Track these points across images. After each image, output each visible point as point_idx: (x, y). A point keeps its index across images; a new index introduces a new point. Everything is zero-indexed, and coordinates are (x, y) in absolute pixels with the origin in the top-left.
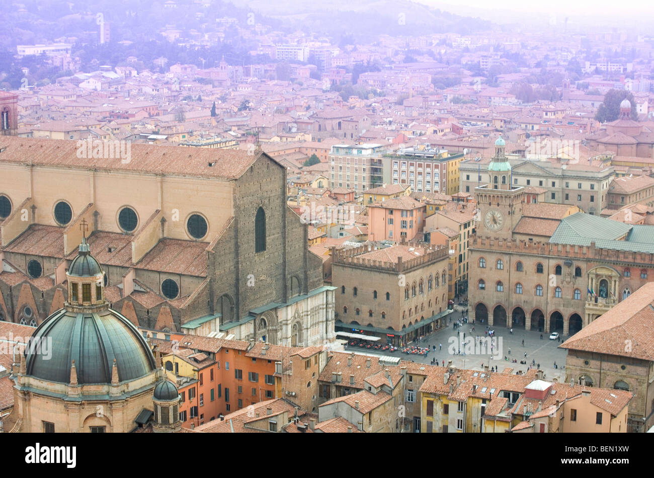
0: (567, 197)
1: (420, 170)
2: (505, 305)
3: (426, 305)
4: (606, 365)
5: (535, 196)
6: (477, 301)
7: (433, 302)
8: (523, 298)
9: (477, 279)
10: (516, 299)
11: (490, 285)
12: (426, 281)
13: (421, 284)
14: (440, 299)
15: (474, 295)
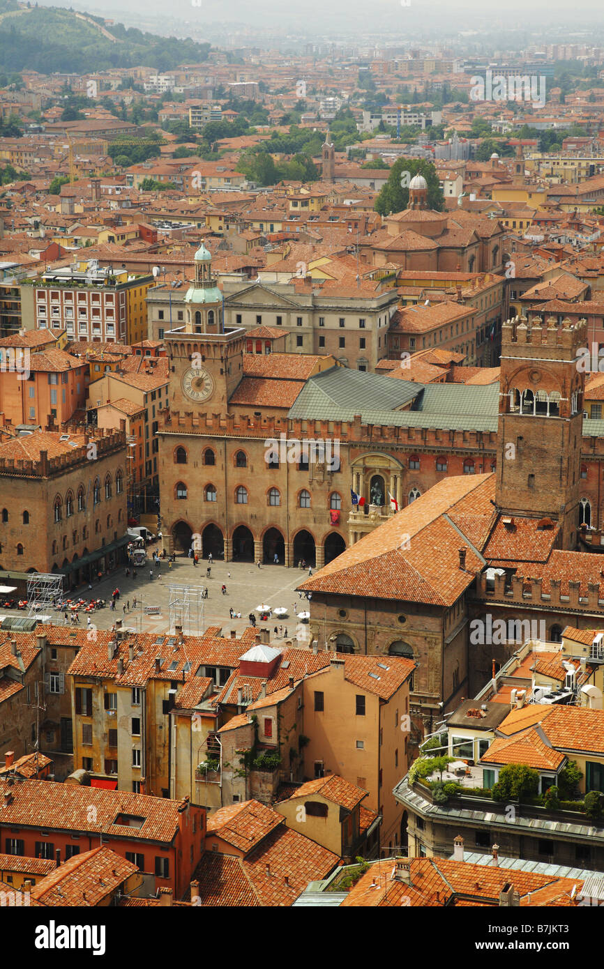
0: (322, 342)
1: (83, 304)
2: (222, 523)
3: (90, 529)
4: (374, 616)
5: (269, 342)
6: (174, 518)
7: (103, 523)
8: (250, 510)
9: (174, 481)
10: (238, 513)
11: (195, 492)
12: (88, 489)
13: (81, 493)
14: (114, 517)
15: (170, 509)
